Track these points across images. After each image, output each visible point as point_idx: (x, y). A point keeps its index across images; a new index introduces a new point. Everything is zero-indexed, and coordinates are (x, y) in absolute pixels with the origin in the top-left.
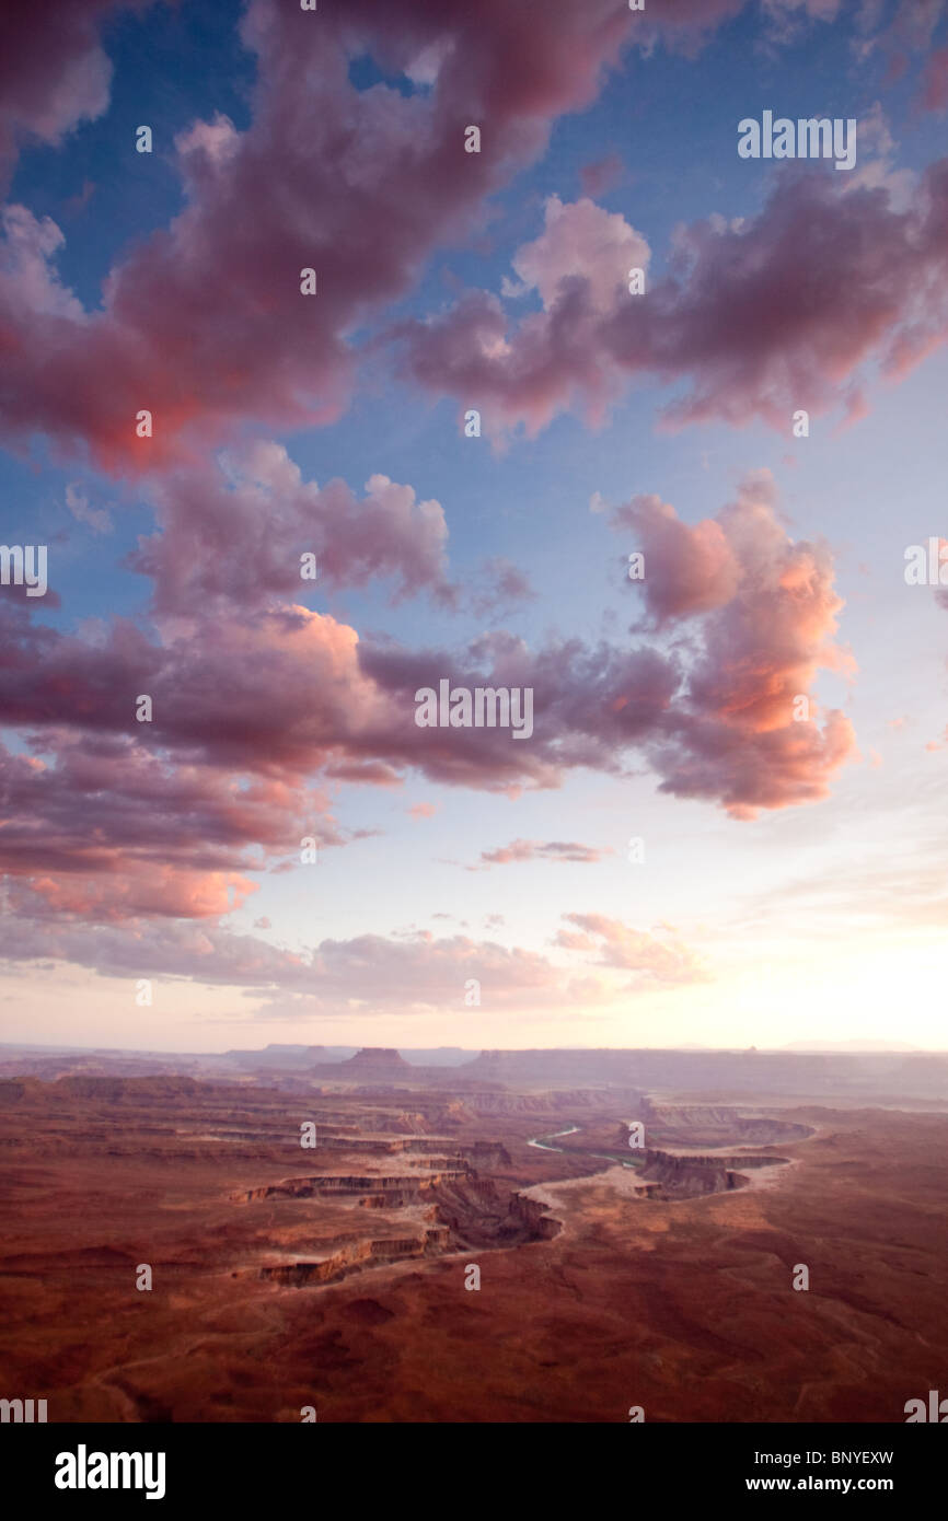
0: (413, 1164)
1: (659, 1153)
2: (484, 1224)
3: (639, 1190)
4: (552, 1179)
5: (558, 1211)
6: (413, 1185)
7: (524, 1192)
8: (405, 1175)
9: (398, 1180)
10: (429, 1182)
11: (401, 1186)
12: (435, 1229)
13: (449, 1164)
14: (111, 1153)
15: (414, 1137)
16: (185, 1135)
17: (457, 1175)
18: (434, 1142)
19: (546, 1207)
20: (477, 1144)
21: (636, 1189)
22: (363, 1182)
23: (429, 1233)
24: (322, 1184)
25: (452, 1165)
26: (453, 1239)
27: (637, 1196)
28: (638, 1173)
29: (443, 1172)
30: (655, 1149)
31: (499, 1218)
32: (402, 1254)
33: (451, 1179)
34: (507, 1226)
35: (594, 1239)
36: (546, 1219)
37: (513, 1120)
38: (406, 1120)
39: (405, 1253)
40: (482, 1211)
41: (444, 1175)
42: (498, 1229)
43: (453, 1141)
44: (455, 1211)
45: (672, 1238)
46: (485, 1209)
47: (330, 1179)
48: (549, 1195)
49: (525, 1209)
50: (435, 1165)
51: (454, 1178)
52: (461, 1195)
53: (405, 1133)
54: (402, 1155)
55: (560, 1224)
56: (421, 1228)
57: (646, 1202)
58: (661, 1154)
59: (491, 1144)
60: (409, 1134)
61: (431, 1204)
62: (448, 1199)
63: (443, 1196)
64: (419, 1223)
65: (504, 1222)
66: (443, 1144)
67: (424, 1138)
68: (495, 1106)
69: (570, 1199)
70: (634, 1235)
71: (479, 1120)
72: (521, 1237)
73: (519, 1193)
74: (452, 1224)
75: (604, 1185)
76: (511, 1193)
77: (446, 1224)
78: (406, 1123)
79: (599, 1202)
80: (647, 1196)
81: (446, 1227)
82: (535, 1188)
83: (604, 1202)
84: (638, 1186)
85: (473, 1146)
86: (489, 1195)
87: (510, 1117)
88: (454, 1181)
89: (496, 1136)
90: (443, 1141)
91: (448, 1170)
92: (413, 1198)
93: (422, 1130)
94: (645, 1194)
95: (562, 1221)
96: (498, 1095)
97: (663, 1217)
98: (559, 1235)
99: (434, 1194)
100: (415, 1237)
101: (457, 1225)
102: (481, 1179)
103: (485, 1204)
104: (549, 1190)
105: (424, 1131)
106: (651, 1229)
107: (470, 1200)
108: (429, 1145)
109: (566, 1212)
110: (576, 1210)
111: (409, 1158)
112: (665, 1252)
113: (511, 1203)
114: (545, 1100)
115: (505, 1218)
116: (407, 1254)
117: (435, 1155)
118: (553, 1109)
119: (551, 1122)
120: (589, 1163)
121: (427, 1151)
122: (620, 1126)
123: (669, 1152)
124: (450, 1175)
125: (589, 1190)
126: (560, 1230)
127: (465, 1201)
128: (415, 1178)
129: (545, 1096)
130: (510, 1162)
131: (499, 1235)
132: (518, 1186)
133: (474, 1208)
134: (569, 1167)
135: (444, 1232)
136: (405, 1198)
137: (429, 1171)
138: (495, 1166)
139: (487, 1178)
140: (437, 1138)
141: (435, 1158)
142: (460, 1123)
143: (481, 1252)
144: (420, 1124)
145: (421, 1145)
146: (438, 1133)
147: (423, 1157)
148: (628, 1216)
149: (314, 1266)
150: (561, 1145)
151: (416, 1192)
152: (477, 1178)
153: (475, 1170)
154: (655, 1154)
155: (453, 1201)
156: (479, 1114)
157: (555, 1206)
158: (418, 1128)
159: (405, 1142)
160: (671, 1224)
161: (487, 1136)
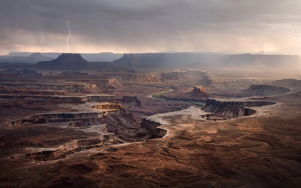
0: (93, 107)
1: (212, 100)
2: (129, 132)
3: (203, 116)
4: (160, 112)
5: (165, 125)
6: (94, 116)
7: (148, 118)
8: (90, 112)
10: (102, 115)
11: (88, 117)
12: (107, 134)
13: (111, 107)
15: (93, 95)
17: (115, 111)
18: (103, 97)
19: (159, 124)
20: (124, 97)
21: (201, 115)
23: (104, 136)
24: (49, 117)
25: (112, 107)
26: (116, 138)
27: (202, 119)
28: (202, 109)
29: (109, 110)
30: (210, 98)
31: (136, 129)
32: (92, 145)
33: (112, 113)
34: (140, 132)
35: (182, 137)
36: (159, 129)
37: (141, 86)
38: (88, 87)
39: (94, 145)
40: (128, 127)
41: (109, 111)
42: (136, 134)
43: (112, 97)
44: (115, 127)
45: (219, 136)
46: (129, 126)
47: (53, 115)
48: (161, 119)
49: (149, 125)
50: (104, 107)
51: (114, 113)
52: (118, 120)
53: (88, 93)
54: (88, 103)
55: (166, 131)
56: (100, 134)
57: (206, 121)
58: (214, 101)
59: (131, 97)
60: (90, 93)
61: (104, 125)
62: (112, 122)
63: (109, 120)
64: (100, 132)
65: (139, 131)
66: (107, 98)
67: (98, 95)
68: (131, 80)
69: (170, 121)
70: (201, 135)
71: (124, 87)
72: (147, 137)
73: (146, 118)
74: (115, 132)
75: (187, 114)
76: (142, 118)
77: (112, 132)
78: (88, 89)
79: (184, 121)
80: (207, 119)
81: (112, 134)
82: (154, 116)
83: (187, 122)
84: (203, 114)
85: (122, 98)
86: (131, 120)
87: (139, 85)
88: (114, 114)
89: (133, 94)
90: (107, 97)
91: (111, 109)
92: (95, 122)
93: (96, 92)
94: (206, 118)
95: (167, 130)
96: (133, 75)
97: (214, 127)
98: (166, 136)
99: (105, 120)
100: (98, 138)
101: (117, 132)
102: (127, 113)
103: (129, 123)
104: (160, 117)
105: (97, 92)
106: (209, 132)
107: (122, 122)
108: (100, 98)
109: (169, 126)
110: (174, 125)
111: (92, 104)
112: (216, 142)
113: (142, 122)
114: (156, 77)
115: (139, 129)
116: (95, 145)
117: (104, 103)
118: (160, 81)
119: (159, 87)
120: (178, 105)
121: (100, 101)
122: (194, 88)
123: (218, 99)
124: (112, 111)
125: (180, 116)
126: (166, 133)
127: (120, 122)
128: (95, 113)
129: (156, 75)
130: (140, 105)
131: (136, 136)
132: (144, 116)
133: (124, 125)
134: (169, 107)
135: (111, 135)
136: (91, 122)
137: (102, 110)
138: (133, 107)
139: (130, 112)
140: (104, 95)
141: (104, 104)
142: (115, 88)
143: (130, 143)
144: (95, 89)
145: (97, 99)
146: (104, 93)
147: (98, 104)
148: (198, 127)
149: (51, 152)
150: (164, 97)
151: (96, 119)
152: (125, 112)
153: (124, 109)
154: (211, 101)
155: (114, 122)
156: (124, 84)
157: (163, 123)
158: (94, 91)
159: (88, 97)
160: (218, 130)
161: (128, 94)
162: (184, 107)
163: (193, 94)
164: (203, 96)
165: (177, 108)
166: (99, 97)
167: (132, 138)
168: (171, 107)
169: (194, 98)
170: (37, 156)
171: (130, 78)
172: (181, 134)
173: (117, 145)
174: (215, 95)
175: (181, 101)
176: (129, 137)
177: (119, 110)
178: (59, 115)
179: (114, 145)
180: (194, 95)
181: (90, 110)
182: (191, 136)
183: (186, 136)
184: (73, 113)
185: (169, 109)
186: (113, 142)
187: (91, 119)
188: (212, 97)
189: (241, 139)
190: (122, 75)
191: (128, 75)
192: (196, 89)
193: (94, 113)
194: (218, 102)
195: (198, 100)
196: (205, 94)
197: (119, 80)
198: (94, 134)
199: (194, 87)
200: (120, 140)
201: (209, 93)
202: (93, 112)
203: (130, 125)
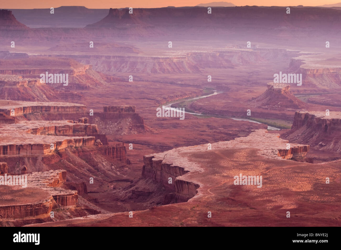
0: (35, 131)
1: (307, 116)
2: (114, 188)
3: (283, 152)
4: (188, 143)
5: (196, 174)
6: (36, 152)
7: (158, 156)
8: (27, 142)
10: (54, 149)
11: (22, 154)
12: (62, 193)
13: (75, 131)
15: (35, 104)
17: (84, 141)
18: (58, 108)
19: (182, 171)
20: (105, 109)
21: (280, 151)
23: (55, 197)
25: (78, 131)
26: (83, 202)
27: (280, 158)
28: (283, 136)
29: (68, 138)
30: (303, 112)
31: (132, 182)
32: (27, 218)
33: (77, 145)
34: (139, 190)
35: (233, 200)
36: (181, 182)
37: (147, 83)
38: (26, 86)
39: (32, 218)
40: (112, 176)
41: (69, 141)
42: (130, 192)
43: (79, 107)
44: (83, 176)
45: (315, 198)
46: (116, 174)
48: (186, 159)
49: (159, 173)
50: (59, 131)
51: (81, 144)
52: (89, 160)
53: (24, 99)
54: (22, 122)
55: (197, 186)
56: (47, 193)
57: (291, 164)
58: (310, 117)
59: (122, 109)
60: (29, 100)
61: (57, 171)
62: (75, 165)
63: (70, 162)
64: (45, 189)
65: (136, 186)
66: (68, 110)
67: (46, 104)
68: (126, 69)
69: (208, 163)
70: (276, 195)
71: (108, 85)
72: (156, 199)
73: (153, 157)
74: (81, 189)
75: (246, 148)
76: (144, 157)
77: (73, 188)
78: (25, 89)
79: (240, 164)
80: (292, 159)
81: (74, 192)
82: (171, 152)
83: (246, 165)
84: (283, 148)
85: (102, 111)
86: (121, 160)
87: (143, 81)
88: (81, 147)
89: (128, 101)
90: (67, 107)
91: (75, 136)
92: (38, 165)
93: (44, 96)
94: (290, 156)
95: (199, 183)
96: (129, 57)
97: (307, 177)
98: (196, 197)
99: (60, 161)
100: (41, 202)
101: (85, 189)
102: (111, 144)
103: (116, 168)
104: (184, 155)
105: (47, 97)
106: (294, 189)
107: (100, 165)
108: (52, 111)
109: (204, 175)
110: (214, 173)
111: (31, 125)
112: (307, 210)
113: (144, 167)
114: (182, 62)
115: (138, 181)
116: (34, 218)
117: (59, 122)
118: (191, 71)
119: (189, 86)
120: (231, 126)
121: (50, 117)
122: (266, 89)
123: (318, 114)
124: (76, 141)
125: (229, 153)
126: (197, 192)
127: (95, 166)
128: (38, 145)
129: (182, 58)
130: (143, 127)
131: (130, 198)
132: (152, 151)
133: (104, 173)
134: (208, 131)
135: (71, 196)
136: (28, 165)
137: (53, 137)
138: (127, 131)
139: (118, 143)
140: (61, 104)
141: (59, 124)
142: (86, 88)
143: (113, 214)
144: (41, 90)
145: (44, 112)
146: (63, 98)
147: (46, 123)
148: (269, 178)
150: (200, 109)
151: (40, 159)
152: (107, 144)
153: (105, 135)
154: (303, 117)
155: (81, 166)
156: (108, 78)
157: (192, 169)
158: (40, 94)
159: (24, 108)
160: (315, 185)
161: (117, 101)
162: (244, 131)
163: (264, 101)
164: (287, 107)
165: (226, 134)
166: (48, 108)
167: (122, 201)
168: (214, 130)
169: (266, 111)
171: (122, 65)
172: (231, 193)
173: (82, 218)
174: (314, 105)
175: (238, 117)
176: (114, 200)
177: (91, 139)
179: (77, 218)
180: (267, 104)
181: (27, 139)
182: (253, 198)
183: (241, 198)
185: (208, 135)
186: (76, 210)
187: (29, 158)
188: (307, 108)
190: (103, 59)
191: (119, 57)
192: (271, 89)
193: (35, 145)
194: (319, 119)
195: (276, 115)
196: (291, 101)
197: (98, 70)
198: (32, 193)
199: (269, 86)
200: (92, 206)
201: (301, 98)
202: (32, 143)
203: (118, 173)
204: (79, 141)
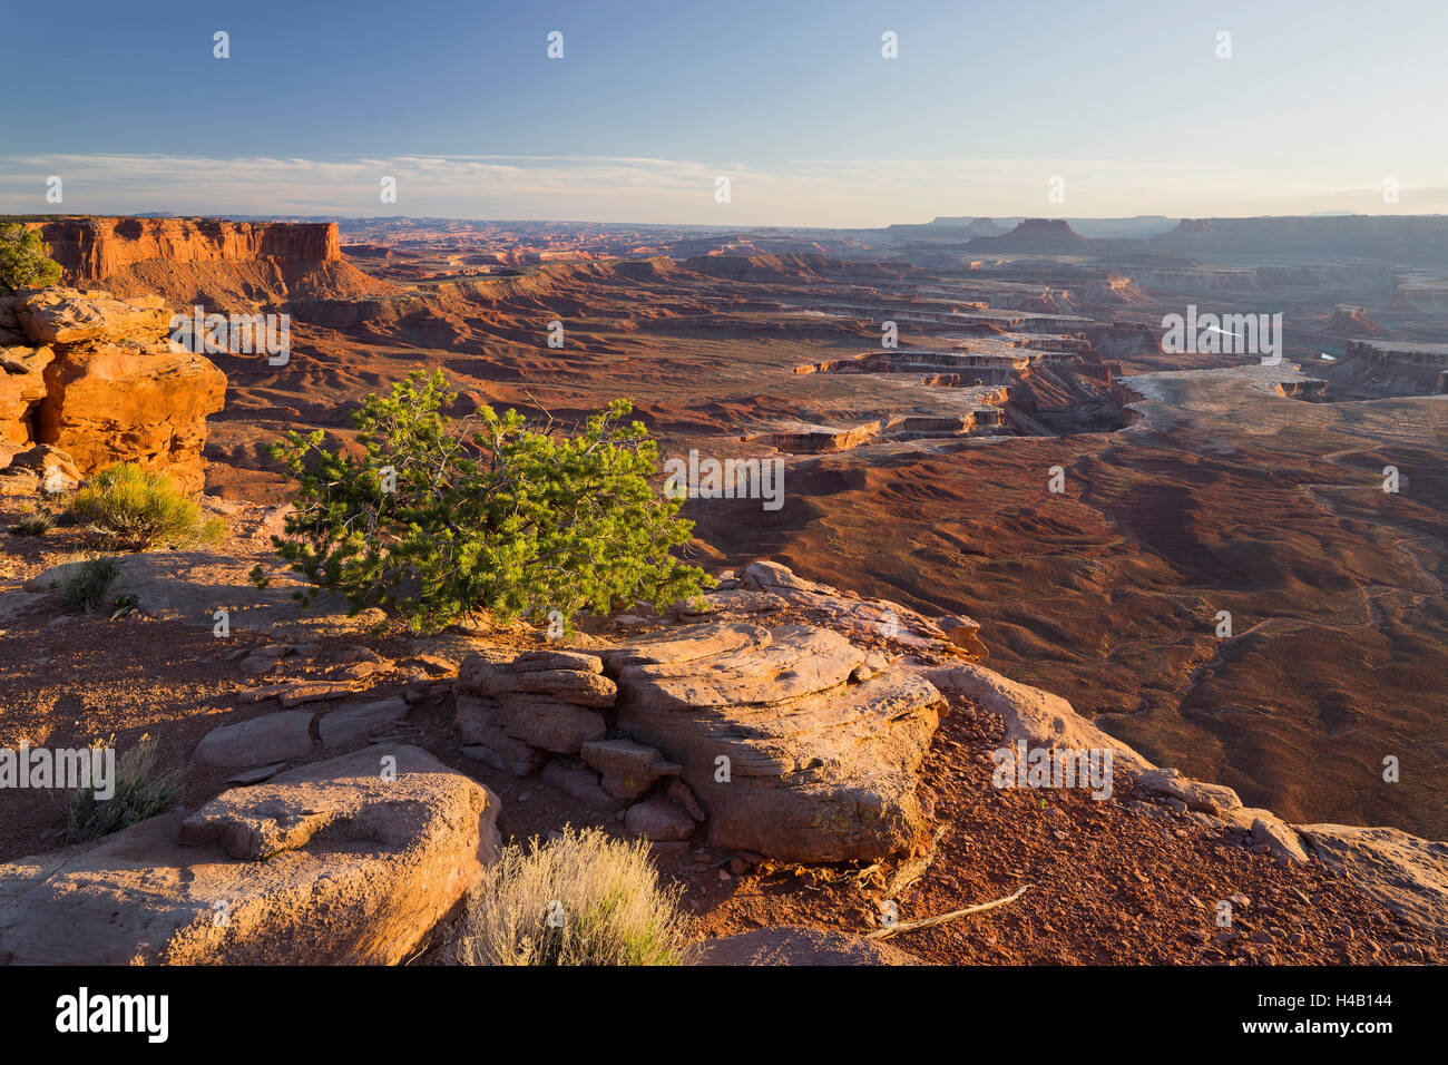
0: (1018, 344)
1: (1362, 346)
3: (1288, 387)
6: (1004, 366)
7: (1126, 380)
8: (998, 355)
9: (987, 360)
10: (1026, 363)
11: (991, 366)
12: (985, 411)
14: (702, 326)
16: (786, 310)
17: (1063, 357)
18: (1064, 321)
19: (1139, 398)
20: (1116, 325)
21: (1283, 384)
22: (947, 360)
23: (976, 414)
24: (903, 360)
25: (1064, 347)
29: (1045, 353)
33: (1055, 361)
36: (1130, 410)
38: (1050, 297)
41: (1045, 357)
43: (1084, 322)
47: (912, 356)
48: (1155, 384)
50: (1044, 346)
51: (1059, 360)
52: (1066, 378)
54: (1013, 334)
55: (1142, 417)
56: (970, 409)
58: (1365, 347)
61: (1001, 387)
62: (1049, 382)
63: (1042, 378)
66: (1070, 324)
68: (1181, 283)
71: (1151, 299)
78: (1049, 300)
79: (1211, 396)
83: (1218, 397)
84: (1292, 382)
88: (1058, 363)
90: (1073, 321)
92: (1005, 379)
93: (1058, 309)
94: (1299, 391)
95: (1147, 414)
98: (1127, 428)
106: (1251, 432)
107: (1077, 384)
109: (1158, 405)
112: (1243, 458)
118: (1259, 288)
121: (1047, 331)
124: (1053, 357)
126: (1134, 423)
127: (1072, 384)
130: (1157, 347)
133: (1081, 392)
135: (995, 414)
137: (1033, 352)
141: (1050, 338)
142: (1123, 302)
144: (1067, 302)
147: (1037, 337)
149: (828, 436)
152: (1097, 362)
157: (1151, 396)
158: (1065, 305)
160: (1286, 428)
164: (1356, 333)
169: (1327, 337)
170: (798, 441)
172: (1171, 427)
177: (1072, 356)
178: (925, 356)
184: (956, 355)
186: (1000, 429)
187: (996, 371)
189: (1334, 459)
190: (1157, 271)
191: (1174, 270)
193: (1003, 358)
196: (1364, 327)
198: (956, 407)
200: (1038, 426)
202: (1002, 356)
204: (1057, 357)
